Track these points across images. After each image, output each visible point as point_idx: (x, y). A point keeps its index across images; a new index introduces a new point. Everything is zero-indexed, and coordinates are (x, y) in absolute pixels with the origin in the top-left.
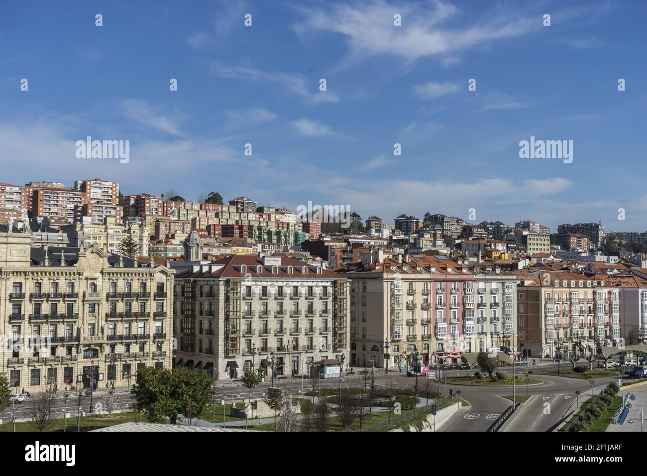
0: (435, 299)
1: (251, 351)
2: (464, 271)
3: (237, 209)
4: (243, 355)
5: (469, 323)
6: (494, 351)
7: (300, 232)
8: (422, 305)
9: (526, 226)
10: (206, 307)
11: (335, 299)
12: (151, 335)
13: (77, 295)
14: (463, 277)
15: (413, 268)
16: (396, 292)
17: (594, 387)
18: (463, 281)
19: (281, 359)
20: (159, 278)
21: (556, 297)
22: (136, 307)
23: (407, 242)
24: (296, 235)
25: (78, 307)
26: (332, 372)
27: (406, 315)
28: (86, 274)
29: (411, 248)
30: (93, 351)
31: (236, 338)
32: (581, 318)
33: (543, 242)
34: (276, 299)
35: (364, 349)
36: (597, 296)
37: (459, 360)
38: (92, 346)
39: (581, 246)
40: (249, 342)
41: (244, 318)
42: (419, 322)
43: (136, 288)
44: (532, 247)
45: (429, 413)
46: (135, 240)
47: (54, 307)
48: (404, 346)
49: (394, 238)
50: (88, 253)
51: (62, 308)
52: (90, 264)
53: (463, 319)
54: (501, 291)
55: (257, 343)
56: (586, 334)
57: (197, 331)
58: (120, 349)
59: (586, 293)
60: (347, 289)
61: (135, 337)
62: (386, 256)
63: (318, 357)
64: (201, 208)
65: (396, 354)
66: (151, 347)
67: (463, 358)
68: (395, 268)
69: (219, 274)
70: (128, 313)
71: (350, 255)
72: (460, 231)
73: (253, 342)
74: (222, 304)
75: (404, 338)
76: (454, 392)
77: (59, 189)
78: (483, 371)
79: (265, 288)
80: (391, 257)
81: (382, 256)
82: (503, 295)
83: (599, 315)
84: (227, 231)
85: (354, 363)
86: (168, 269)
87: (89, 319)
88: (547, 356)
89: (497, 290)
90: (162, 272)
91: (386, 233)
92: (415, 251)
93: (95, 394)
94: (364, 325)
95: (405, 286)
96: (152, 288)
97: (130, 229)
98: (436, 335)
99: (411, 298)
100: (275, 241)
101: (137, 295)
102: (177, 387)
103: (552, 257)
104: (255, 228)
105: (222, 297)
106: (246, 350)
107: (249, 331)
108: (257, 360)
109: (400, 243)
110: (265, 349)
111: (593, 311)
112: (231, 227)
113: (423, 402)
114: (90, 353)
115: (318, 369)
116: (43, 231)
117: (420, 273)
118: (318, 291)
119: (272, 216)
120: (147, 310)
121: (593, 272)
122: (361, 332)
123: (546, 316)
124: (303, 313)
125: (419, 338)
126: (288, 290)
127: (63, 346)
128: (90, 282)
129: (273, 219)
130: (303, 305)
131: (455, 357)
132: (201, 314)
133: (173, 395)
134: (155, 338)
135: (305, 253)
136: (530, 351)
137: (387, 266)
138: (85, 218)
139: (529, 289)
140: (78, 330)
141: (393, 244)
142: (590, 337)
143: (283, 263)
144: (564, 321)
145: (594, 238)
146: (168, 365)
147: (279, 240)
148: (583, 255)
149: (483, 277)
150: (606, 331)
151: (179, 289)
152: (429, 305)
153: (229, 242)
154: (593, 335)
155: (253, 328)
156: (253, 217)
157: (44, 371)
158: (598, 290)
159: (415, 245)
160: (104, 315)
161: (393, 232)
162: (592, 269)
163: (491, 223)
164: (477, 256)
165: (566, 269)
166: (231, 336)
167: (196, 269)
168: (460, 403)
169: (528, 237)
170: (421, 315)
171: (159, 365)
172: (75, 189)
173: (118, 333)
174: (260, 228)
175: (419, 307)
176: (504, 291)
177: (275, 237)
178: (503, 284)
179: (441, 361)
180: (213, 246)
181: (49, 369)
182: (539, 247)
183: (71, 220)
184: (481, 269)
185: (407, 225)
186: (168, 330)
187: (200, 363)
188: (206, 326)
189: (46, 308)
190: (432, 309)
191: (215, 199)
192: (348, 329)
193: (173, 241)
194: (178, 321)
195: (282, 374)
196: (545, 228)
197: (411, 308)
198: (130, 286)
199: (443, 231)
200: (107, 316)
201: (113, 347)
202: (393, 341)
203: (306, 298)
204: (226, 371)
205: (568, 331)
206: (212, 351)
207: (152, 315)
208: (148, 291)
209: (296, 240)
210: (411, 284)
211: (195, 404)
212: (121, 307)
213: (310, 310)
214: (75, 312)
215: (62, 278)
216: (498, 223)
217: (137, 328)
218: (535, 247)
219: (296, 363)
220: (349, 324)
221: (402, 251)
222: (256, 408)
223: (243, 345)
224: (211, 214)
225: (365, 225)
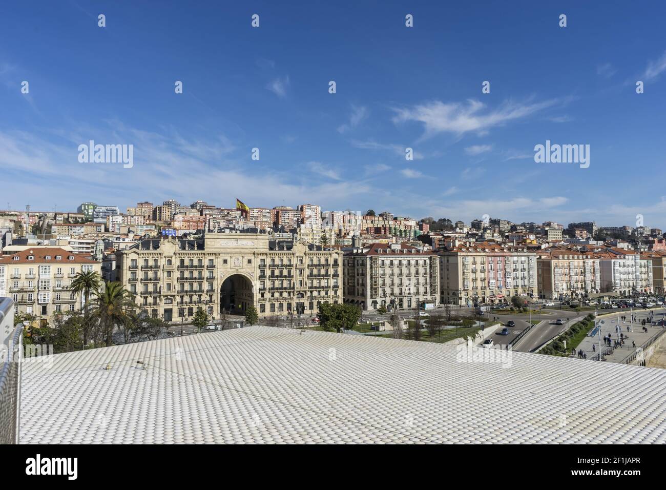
0: (488, 266)
1: (385, 295)
2: (505, 251)
3: (383, 218)
4: (381, 297)
5: (508, 280)
6: (523, 295)
7: (418, 230)
8: (481, 270)
9: (549, 224)
10: (360, 272)
11: (431, 267)
12: (331, 286)
13: (292, 266)
14: (504, 254)
15: (475, 249)
16: (465, 263)
17: (580, 316)
18: (505, 256)
19: (402, 299)
20: (335, 256)
21: (561, 265)
22: (323, 272)
23: (476, 235)
24: (415, 232)
25: (293, 272)
26: (429, 306)
27: (471, 276)
28: (297, 255)
29: (479, 238)
30: (301, 295)
31: (377, 288)
32: (576, 277)
33: (557, 234)
34: (398, 267)
35: (448, 294)
36: (586, 264)
37: (503, 301)
38: (301, 292)
39: (582, 235)
40: (384, 291)
41: (380, 277)
42: (479, 280)
43: (323, 262)
44: (551, 236)
45: (480, 329)
46: (328, 236)
47: (281, 272)
48: (471, 293)
49: (470, 233)
50: (298, 244)
51: (285, 272)
52: (299, 249)
53: (505, 278)
54: (527, 262)
55: (388, 291)
56: (580, 286)
57: (356, 284)
58: (315, 294)
59: (579, 262)
60: (438, 261)
61: (323, 287)
62: (460, 243)
63: (422, 299)
64: (364, 219)
65: (466, 297)
66: (331, 293)
67: (505, 300)
68: (465, 249)
69: (367, 254)
70: (319, 275)
71: (443, 243)
72: (509, 228)
73: (385, 290)
74: (368, 270)
75: (470, 288)
76: (496, 318)
77: (289, 210)
78: (515, 307)
79: (392, 261)
80: (463, 243)
81: (457, 243)
82: (529, 264)
83: (587, 275)
84: (377, 230)
85: (442, 301)
86: (339, 251)
87: (299, 278)
88: (556, 299)
89: (525, 261)
90: (336, 253)
91: (465, 230)
92: (482, 240)
93: (302, 316)
94: (448, 281)
95: (470, 260)
96: (331, 262)
97: (325, 230)
98: (489, 286)
99: (474, 266)
100: (403, 236)
101: (323, 266)
102: (340, 313)
103: (563, 242)
104: (393, 229)
105: (368, 266)
106: (382, 294)
107: (384, 284)
108: (388, 300)
109: (473, 235)
110: (392, 294)
111: (583, 273)
112: (380, 228)
113: (478, 324)
114: (300, 296)
115: (421, 305)
116: (280, 232)
117: (479, 252)
118: (421, 262)
119: (402, 222)
120: (329, 273)
121: (585, 251)
122: (446, 285)
123: (554, 276)
124: (413, 275)
125: (479, 288)
126: (405, 262)
127: (286, 292)
128: (299, 258)
129: (402, 224)
130: (413, 270)
131: (500, 299)
132: (358, 275)
133: (338, 317)
134: (333, 288)
135: (419, 242)
136: (544, 296)
137: (460, 248)
138: (302, 225)
139: (545, 260)
140: (294, 283)
141: (469, 236)
142: (582, 288)
143: (401, 247)
144: (567, 278)
145: (590, 231)
146: (340, 301)
147: (406, 235)
148: (581, 241)
149: (516, 254)
150: (592, 284)
151: (346, 262)
152: (485, 270)
153: (378, 236)
154: (583, 286)
155: (385, 282)
156: (391, 222)
157: (277, 305)
158: (586, 261)
159: (482, 236)
160: (307, 276)
161: (470, 229)
162: (586, 249)
163: (528, 224)
164: (513, 242)
165: (570, 249)
166: (374, 287)
167: (355, 251)
168: (500, 324)
169: (549, 231)
170: (480, 276)
171: (336, 302)
172: (297, 210)
173: (314, 285)
174: (395, 229)
175: (479, 271)
176: (529, 262)
177: (404, 233)
178: (528, 258)
179: (492, 301)
180: (369, 239)
181: (280, 304)
182: (555, 236)
183: (296, 226)
184: (516, 249)
185: (478, 225)
186: (340, 284)
187: (358, 301)
188: (360, 282)
189: (277, 272)
190: (486, 272)
191: (371, 213)
192: (439, 283)
193: (348, 237)
194: (346, 279)
195: (402, 307)
196: (561, 225)
197: (474, 271)
198: (320, 260)
199: (499, 228)
200: (308, 276)
201: (311, 292)
202: (464, 290)
203: (415, 267)
204: (371, 305)
205: (569, 284)
206: (364, 295)
207: (331, 276)
208: (329, 263)
209: (415, 235)
210: (474, 258)
211: (349, 322)
212: (315, 272)
213: (417, 273)
214: (292, 274)
215: (285, 257)
216: (532, 223)
217: (324, 283)
218: (553, 236)
219: (410, 301)
220: (439, 280)
221: (474, 240)
222: (384, 325)
223: (380, 292)
224: (369, 222)
225: (454, 226)
